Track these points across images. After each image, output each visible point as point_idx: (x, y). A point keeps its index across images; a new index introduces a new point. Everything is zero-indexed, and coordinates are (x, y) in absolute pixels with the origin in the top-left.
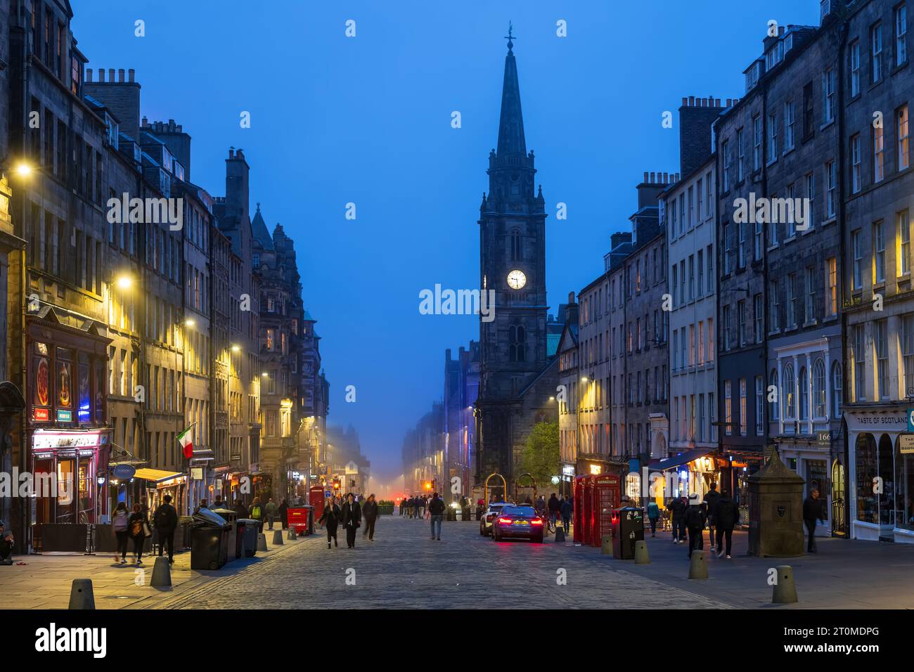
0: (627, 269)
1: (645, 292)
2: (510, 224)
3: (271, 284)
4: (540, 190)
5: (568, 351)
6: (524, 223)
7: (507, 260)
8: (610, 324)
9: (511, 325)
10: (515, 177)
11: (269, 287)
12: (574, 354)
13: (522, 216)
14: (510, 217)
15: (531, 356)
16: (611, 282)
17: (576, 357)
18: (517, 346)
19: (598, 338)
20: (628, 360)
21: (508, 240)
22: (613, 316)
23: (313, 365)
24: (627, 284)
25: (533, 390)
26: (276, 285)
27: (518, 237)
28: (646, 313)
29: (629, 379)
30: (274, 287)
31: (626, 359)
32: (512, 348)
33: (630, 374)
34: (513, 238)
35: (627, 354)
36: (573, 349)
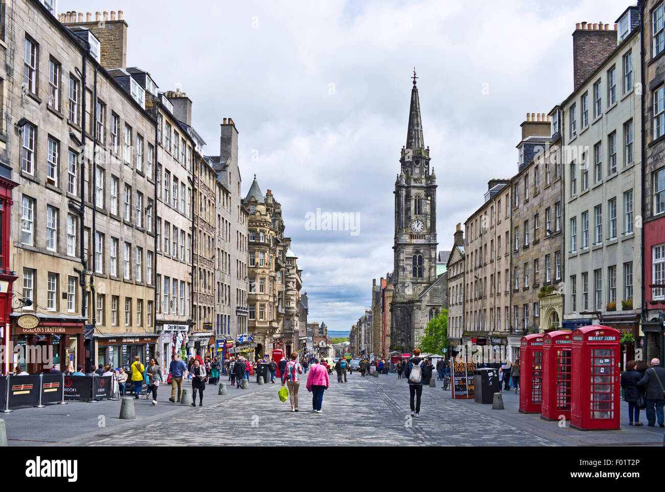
0: (514, 187)
1: (534, 197)
2: (414, 192)
3: (262, 224)
4: (433, 170)
5: (457, 263)
6: (423, 191)
7: (412, 214)
8: (495, 234)
9: (414, 254)
10: (417, 163)
11: (261, 226)
12: (461, 264)
13: (421, 187)
14: (414, 187)
15: (426, 274)
16: (497, 203)
17: (463, 266)
18: (418, 268)
19: (483, 248)
20: (514, 256)
21: (413, 202)
22: (498, 227)
23: (295, 283)
24: (513, 198)
25: (428, 294)
26: (265, 225)
27: (419, 200)
28: (535, 214)
29: (515, 271)
30: (264, 227)
31: (511, 257)
32: (414, 269)
33: (516, 267)
34: (416, 200)
35: (513, 252)
36: (460, 261)
